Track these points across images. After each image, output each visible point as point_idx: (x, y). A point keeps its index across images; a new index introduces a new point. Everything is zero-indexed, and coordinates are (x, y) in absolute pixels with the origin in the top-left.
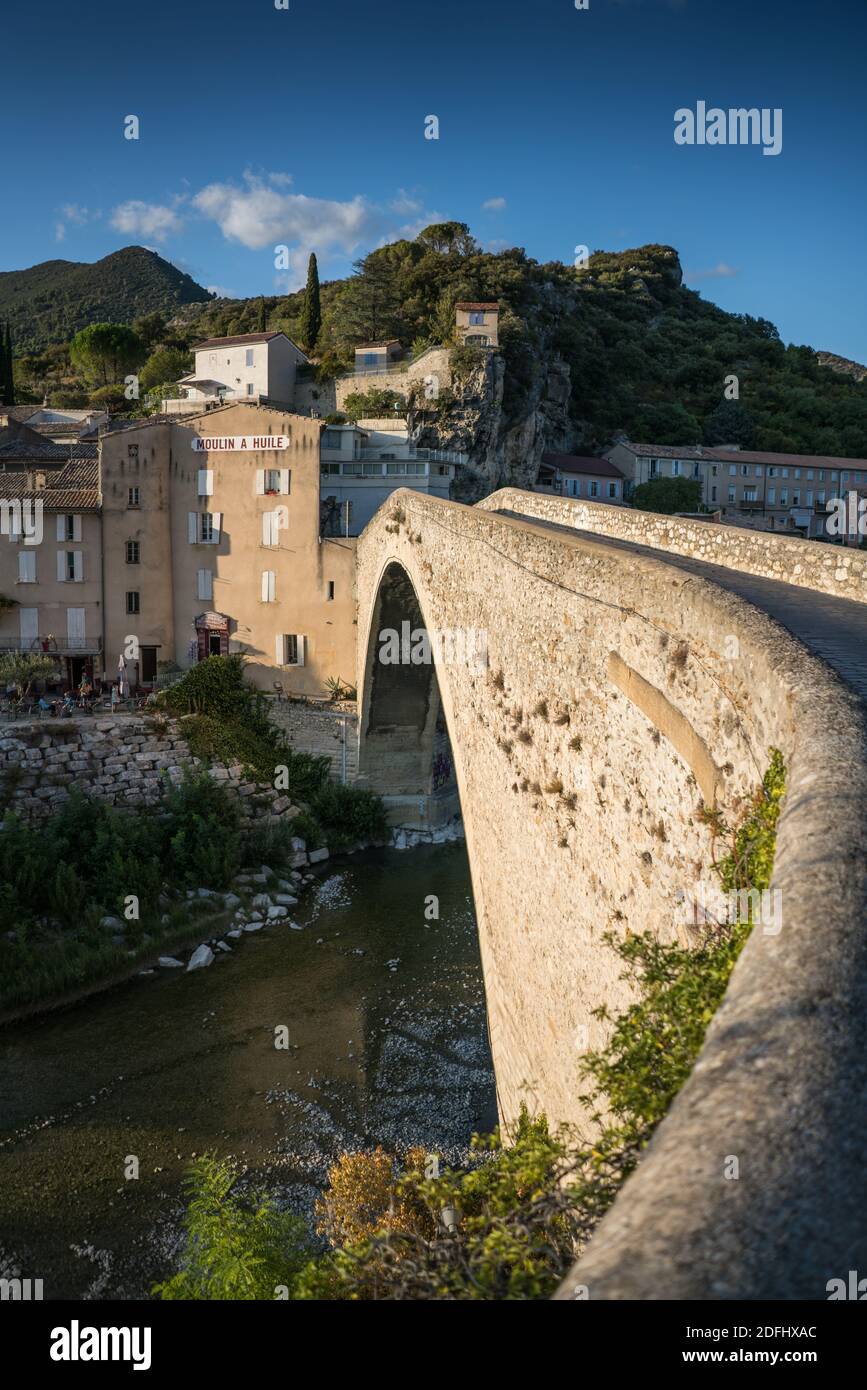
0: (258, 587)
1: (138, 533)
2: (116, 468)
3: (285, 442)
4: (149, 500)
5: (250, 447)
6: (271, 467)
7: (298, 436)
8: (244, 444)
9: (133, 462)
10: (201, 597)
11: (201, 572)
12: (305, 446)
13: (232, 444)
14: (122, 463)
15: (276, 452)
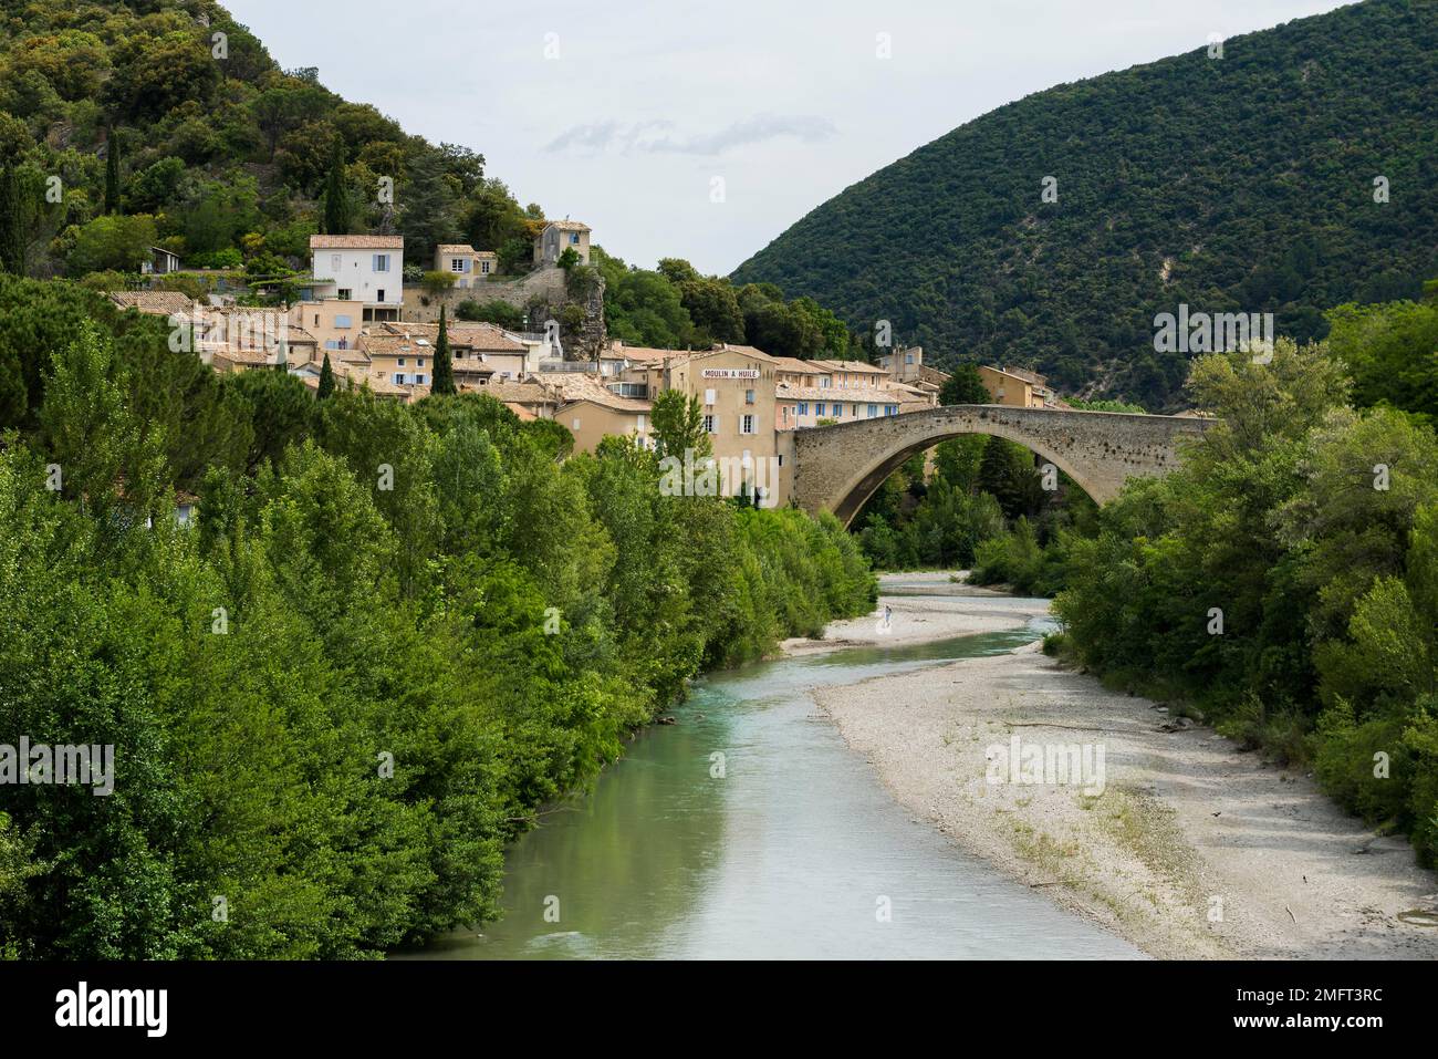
3: (757, 374)
5: (737, 376)
6: (750, 389)
7: (764, 370)
8: (733, 374)
12: (768, 377)
13: (726, 374)
15: (752, 380)
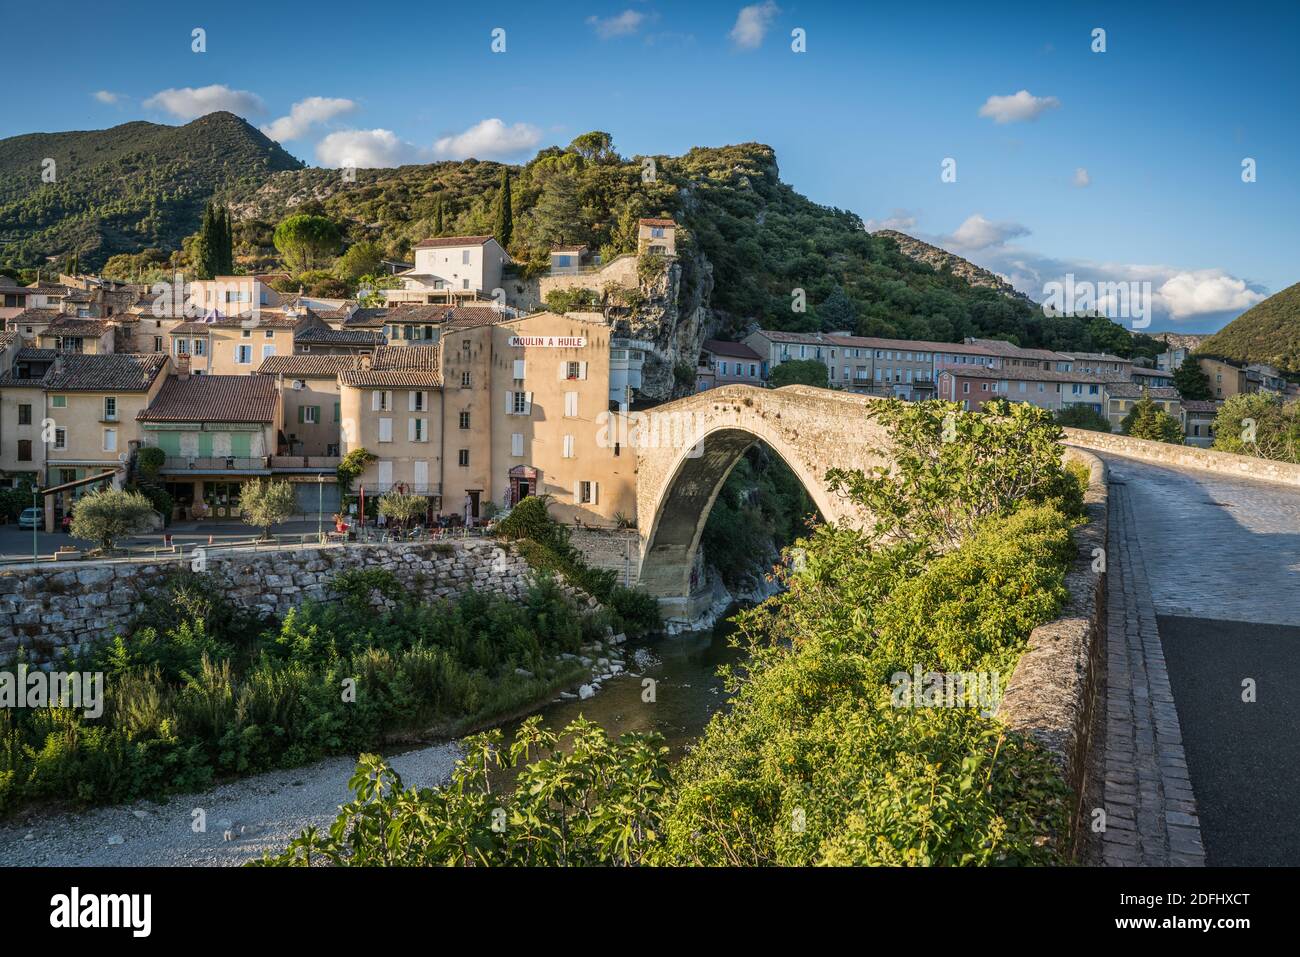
0: (560, 447)
1: (469, 406)
2: (454, 357)
3: (584, 342)
4: (477, 381)
6: (573, 360)
7: (593, 337)
8: (551, 342)
9: (467, 353)
10: (514, 454)
11: (514, 436)
12: (598, 345)
13: (541, 342)
14: (459, 354)
15: (577, 349)
